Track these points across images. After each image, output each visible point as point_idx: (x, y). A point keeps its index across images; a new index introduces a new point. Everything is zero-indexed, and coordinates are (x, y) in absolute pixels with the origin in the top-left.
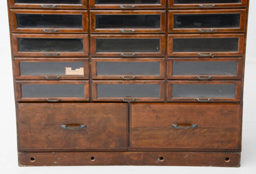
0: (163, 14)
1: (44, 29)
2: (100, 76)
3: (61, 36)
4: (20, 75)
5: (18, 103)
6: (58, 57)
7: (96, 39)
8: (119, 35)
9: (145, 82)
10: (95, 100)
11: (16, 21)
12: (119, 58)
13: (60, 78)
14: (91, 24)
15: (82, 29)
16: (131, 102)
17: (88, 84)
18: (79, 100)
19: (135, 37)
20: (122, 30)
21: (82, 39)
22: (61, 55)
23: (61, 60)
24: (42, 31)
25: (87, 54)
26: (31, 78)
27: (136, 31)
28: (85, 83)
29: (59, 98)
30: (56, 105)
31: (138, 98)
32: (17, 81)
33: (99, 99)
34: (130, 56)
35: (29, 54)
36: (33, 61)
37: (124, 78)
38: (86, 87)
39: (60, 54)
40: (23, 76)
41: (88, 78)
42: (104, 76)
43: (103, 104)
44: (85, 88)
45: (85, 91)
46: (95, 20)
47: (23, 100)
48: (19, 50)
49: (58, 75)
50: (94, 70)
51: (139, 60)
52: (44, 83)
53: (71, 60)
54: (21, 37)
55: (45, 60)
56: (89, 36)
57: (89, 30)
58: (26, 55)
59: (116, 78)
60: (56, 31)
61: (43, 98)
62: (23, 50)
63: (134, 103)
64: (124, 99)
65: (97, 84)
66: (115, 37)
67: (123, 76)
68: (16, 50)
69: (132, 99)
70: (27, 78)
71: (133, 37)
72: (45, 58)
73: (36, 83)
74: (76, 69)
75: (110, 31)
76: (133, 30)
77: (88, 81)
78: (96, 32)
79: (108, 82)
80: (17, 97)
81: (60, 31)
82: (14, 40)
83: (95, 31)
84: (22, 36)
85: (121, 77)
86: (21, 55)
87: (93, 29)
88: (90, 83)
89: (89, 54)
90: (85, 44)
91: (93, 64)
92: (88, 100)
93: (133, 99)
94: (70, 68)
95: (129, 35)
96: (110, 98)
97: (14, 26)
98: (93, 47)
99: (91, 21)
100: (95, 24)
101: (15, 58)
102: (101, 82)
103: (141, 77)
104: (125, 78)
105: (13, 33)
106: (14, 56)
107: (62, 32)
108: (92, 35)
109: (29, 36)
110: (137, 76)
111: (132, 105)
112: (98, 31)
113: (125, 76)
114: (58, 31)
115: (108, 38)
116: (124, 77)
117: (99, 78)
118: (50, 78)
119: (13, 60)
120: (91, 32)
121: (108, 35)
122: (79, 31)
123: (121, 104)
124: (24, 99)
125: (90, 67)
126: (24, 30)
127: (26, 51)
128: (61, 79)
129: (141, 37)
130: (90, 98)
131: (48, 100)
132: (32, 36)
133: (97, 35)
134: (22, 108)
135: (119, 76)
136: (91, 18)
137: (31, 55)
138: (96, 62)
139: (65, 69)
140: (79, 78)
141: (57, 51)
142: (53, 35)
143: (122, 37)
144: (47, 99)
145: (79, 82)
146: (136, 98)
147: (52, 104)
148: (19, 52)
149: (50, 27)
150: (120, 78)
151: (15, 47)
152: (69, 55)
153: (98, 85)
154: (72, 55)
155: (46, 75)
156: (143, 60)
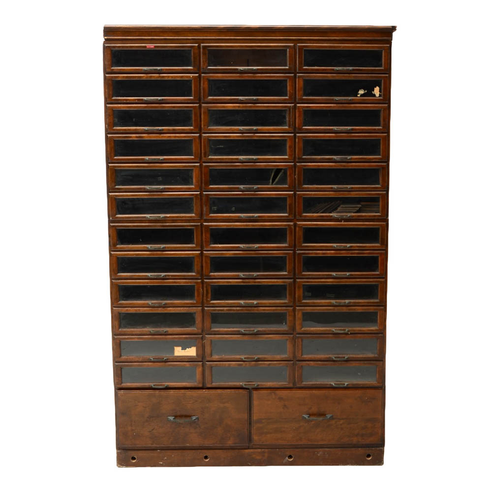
0: (290, 284)
1: (150, 302)
2: (216, 357)
3: (170, 310)
4: (121, 356)
5: (118, 390)
6: (166, 334)
7: (211, 313)
8: (238, 308)
9: (269, 364)
10: (209, 386)
11: (118, 294)
12: (239, 336)
13: (167, 359)
14: (205, 295)
15: (195, 302)
16: (253, 389)
17: (201, 367)
18: (190, 386)
19: (258, 310)
20: (242, 302)
21: (195, 313)
22: (169, 332)
23: (170, 338)
24: (148, 304)
25: (200, 331)
26: (133, 360)
27: (258, 303)
28: (197, 365)
29: (166, 384)
30: (163, 393)
31: (264, 383)
32: (116, 364)
33: (214, 384)
34: (251, 332)
35: (132, 331)
36: (136, 340)
37: (244, 359)
38: (199, 370)
39: (168, 331)
40: (124, 358)
41: (201, 360)
42: (220, 357)
43: (219, 391)
44: (197, 372)
45: (197, 374)
46: (210, 292)
47: (124, 387)
48: (120, 327)
49: (165, 356)
50: (208, 350)
51: (263, 338)
52: (148, 365)
53: (180, 338)
54: (123, 312)
55: (150, 338)
56: (203, 310)
57: (203, 303)
58: (128, 333)
59: (234, 360)
60: (164, 304)
61: (147, 384)
62: (125, 327)
63: (257, 389)
64: (245, 385)
65: (212, 367)
66: (234, 310)
67: (243, 357)
68: (117, 327)
69: (254, 385)
70: (129, 360)
71: (255, 310)
72: (150, 336)
73: (139, 365)
74: (187, 349)
75: (228, 304)
76: (255, 302)
77: (201, 363)
78: (211, 305)
79: (225, 364)
80: (117, 383)
81: (169, 304)
82: (115, 315)
84: (124, 310)
85: (240, 358)
86: (123, 333)
87: (207, 301)
88: (203, 366)
89: (202, 331)
90: (198, 319)
91: (207, 343)
92: (201, 385)
93: (256, 384)
94: (180, 348)
95: (250, 308)
96: (227, 384)
97: (116, 299)
98: (207, 323)
99: (205, 292)
100: (210, 295)
101: (116, 337)
102: (216, 364)
103: (265, 358)
104: (246, 360)
105: (114, 307)
106: (114, 334)
107: (171, 305)
108: (206, 308)
109: (132, 310)
110: (260, 356)
111: (254, 392)
112: (213, 304)
113: (246, 356)
114: (166, 304)
115: (225, 312)
116: (245, 358)
117: (214, 360)
118: (155, 360)
119: (114, 339)
120: (206, 305)
121: (225, 308)
122: (191, 304)
123: (241, 391)
124: (124, 385)
125: (203, 347)
126: (127, 304)
127: (128, 328)
128: (168, 361)
129: (264, 310)
130: (204, 383)
131: (153, 387)
132: (136, 310)
133: (212, 308)
134: (122, 396)
135: (238, 357)
136: (205, 289)
137: (134, 333)
138: (211, 341)
139: (174, 349)
140: (190, 360)
141: (165, 327)
142: (160, 309)
143: (242, 310)
144: (152, 385)
145: (190, 364)
146: (259, 383)
147: (157, 392)
148: (120, 330)
149: (157, 299)
150: (240, 360)
151: (117, 323)
152: (180, 332)
153: (213, 368)
154: (183, 332)
155: (151, 356)
156: (267, 338)
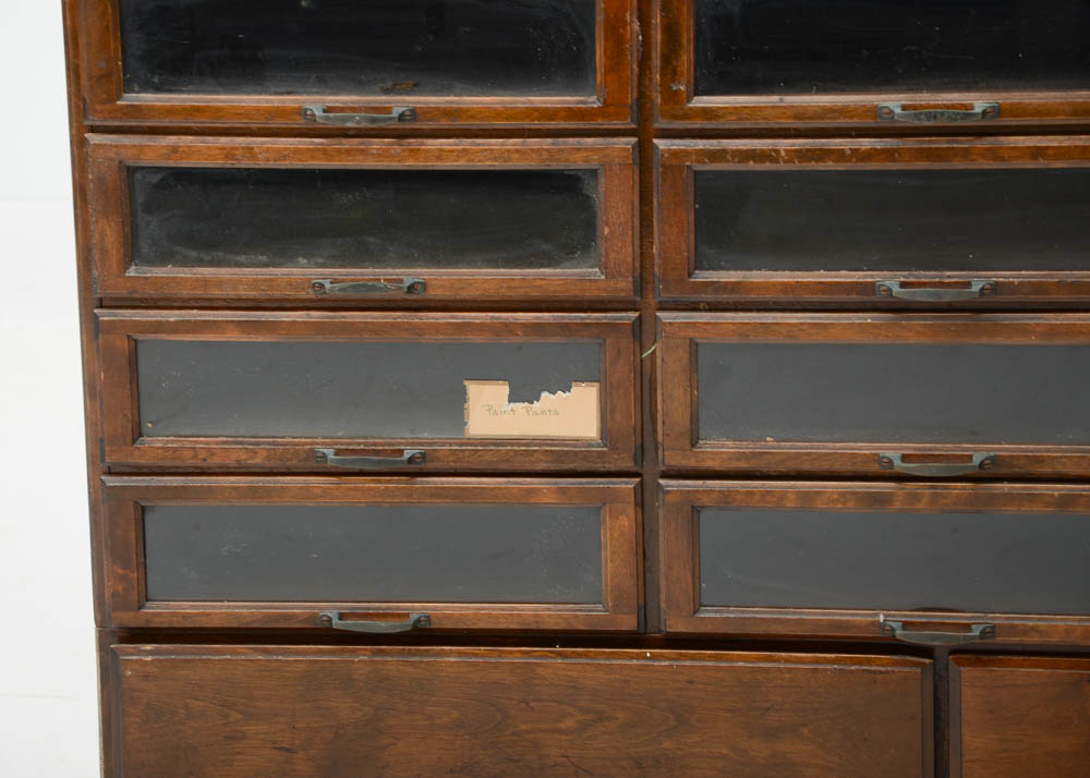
1: (315, 103)
2: (719, 448)
3: (440, 154)
4: (137, 433)
5: (123, 640)
6: (415, 302)
7: (695, 172)
8: (866, 143)
9: (1066, 501)
10: (677, 625)
11: (115, 45)
12: (868, 318)
13: (424, 456)
14: (656, 61)
15: (593, 102)
16: (953, 652)
17: (631, 509)
18: (562, 626)
19: (994, 154)
20: (893, 102)
21: (594, 173)
22: (435, 293)
23: (437, 328)
24: (302, 112)
25: (624, 286)
26: (215, 461)
27: (998, 111)
28: (607, 498)
29: (417, 610)
30: (393, 661)
31: (1017, 620)
32: (113, 481)
33: (713, 618)
34: (949, 296)
35: (205, 282)
36: (233, 336)
37: (899, 466)
38: (619, 526)
39: (424, 285)
40: (156, 444)
41: (628, 465)
42: (748, 447)
43: (742, 660)
44: (606, 536)
45: (606, 554)
46: (687, 36)
47: (156, 623)
48: (132, 253)
49: (411, 437)
50: (672, 402)
51: (1024, 330)
52: (307, 492)
53: (508, 328)
54: (149, 160)
55: (320, 327)
56: (644, 152)
57: (642, 107)
58: (185, 293)
59: (838, 467)
60: (401, 117)
61: (297, 610)
62: (163, 258)
63: (983, 653)
64: (906, 625)
65: (696, 510)
66: (839, 155)
67: (892, 452)
68: (114, 254)
69: (968, 627)
70: (189, 461)
71: (979, 155)
72: (316, 316)
73: (253, 492)
74: (545, 395)
75: (800, 113)
76: (979, 101)
77: (628, 485)
78: (697, 124)
79: (782, 496)
80: (115, 595)
81: (430, 113)
82: (100, 180)
83: (688, 115)
84: (156, 151)
85: (877, 459)
86: (150, 292)
87: (672, 97)
88: (641, 500)
89: (641, 285)
90: (614, 206)
91: (667, 360)
92: (628, 623)
93: (976, 622)
94: (501, 390)
95: (942, 143)
96: (791, 615)
97: (105, 77)
98: (674, 234)
99: (657, 37)
100: (686, 60)
101: (105, 315)
102: (725, 495)
103: (1038, 460)
104: (911, 468)
105: (93, 130)
106: (94, 299)
107: (444, 123)
108: (661, 144)
109: (205, 152)
110: (1005, 449)
111: (967, 673)
112: (707, 113)
113: (911, 447)
114: (414, 114)
115: (781, 166)
116: (905, 458)
117: (711, 464)
118: (350, 462)
119: (92, 329)
120: (661, 123)
121: (784, 144)
122: (571, 113)
123: (880, 663)
124: (160, 611)
125: (645, 384)
126: (171, 111)
127: (185, 262)
128: (430, 466)
129: (1037, 152)
130: (644, 611)
131: (337, 623)
132: (229, 153)
133: (701, 144)
134: (146, 677)
135: (864, 448)
136: (657, 20)
137: (216, 293)
138: (694, 346)
139: (462, 396)
140: (562, 463)
141: (408, 260)
142: (376, 144)
143: (889, 154)
144: (330, 611)
145: (563, 491)
146: (998, 619)
147: (362, 655)
148: (132, 272)
149: (359, 86)
150: (875, 468)
151: (109, 233)
152: (491, 292)
153: (705, 516)
154: (517, 294)
155: (326, 437)
156: (1053, 331)
